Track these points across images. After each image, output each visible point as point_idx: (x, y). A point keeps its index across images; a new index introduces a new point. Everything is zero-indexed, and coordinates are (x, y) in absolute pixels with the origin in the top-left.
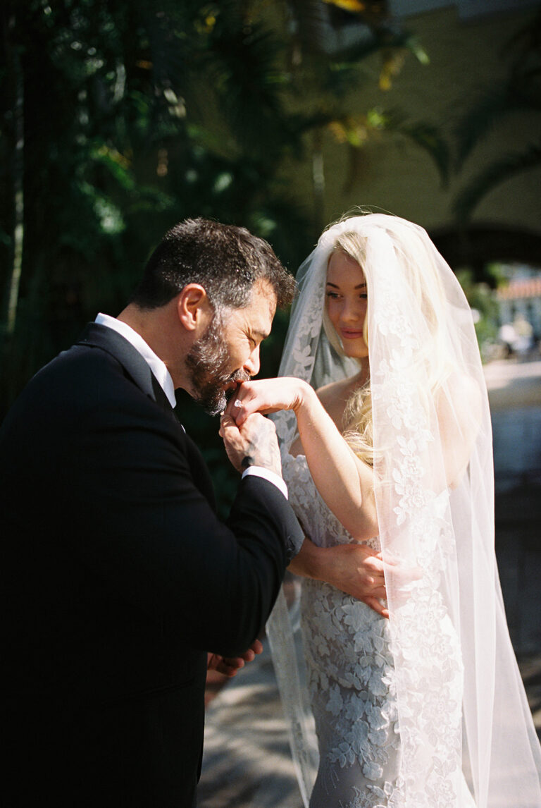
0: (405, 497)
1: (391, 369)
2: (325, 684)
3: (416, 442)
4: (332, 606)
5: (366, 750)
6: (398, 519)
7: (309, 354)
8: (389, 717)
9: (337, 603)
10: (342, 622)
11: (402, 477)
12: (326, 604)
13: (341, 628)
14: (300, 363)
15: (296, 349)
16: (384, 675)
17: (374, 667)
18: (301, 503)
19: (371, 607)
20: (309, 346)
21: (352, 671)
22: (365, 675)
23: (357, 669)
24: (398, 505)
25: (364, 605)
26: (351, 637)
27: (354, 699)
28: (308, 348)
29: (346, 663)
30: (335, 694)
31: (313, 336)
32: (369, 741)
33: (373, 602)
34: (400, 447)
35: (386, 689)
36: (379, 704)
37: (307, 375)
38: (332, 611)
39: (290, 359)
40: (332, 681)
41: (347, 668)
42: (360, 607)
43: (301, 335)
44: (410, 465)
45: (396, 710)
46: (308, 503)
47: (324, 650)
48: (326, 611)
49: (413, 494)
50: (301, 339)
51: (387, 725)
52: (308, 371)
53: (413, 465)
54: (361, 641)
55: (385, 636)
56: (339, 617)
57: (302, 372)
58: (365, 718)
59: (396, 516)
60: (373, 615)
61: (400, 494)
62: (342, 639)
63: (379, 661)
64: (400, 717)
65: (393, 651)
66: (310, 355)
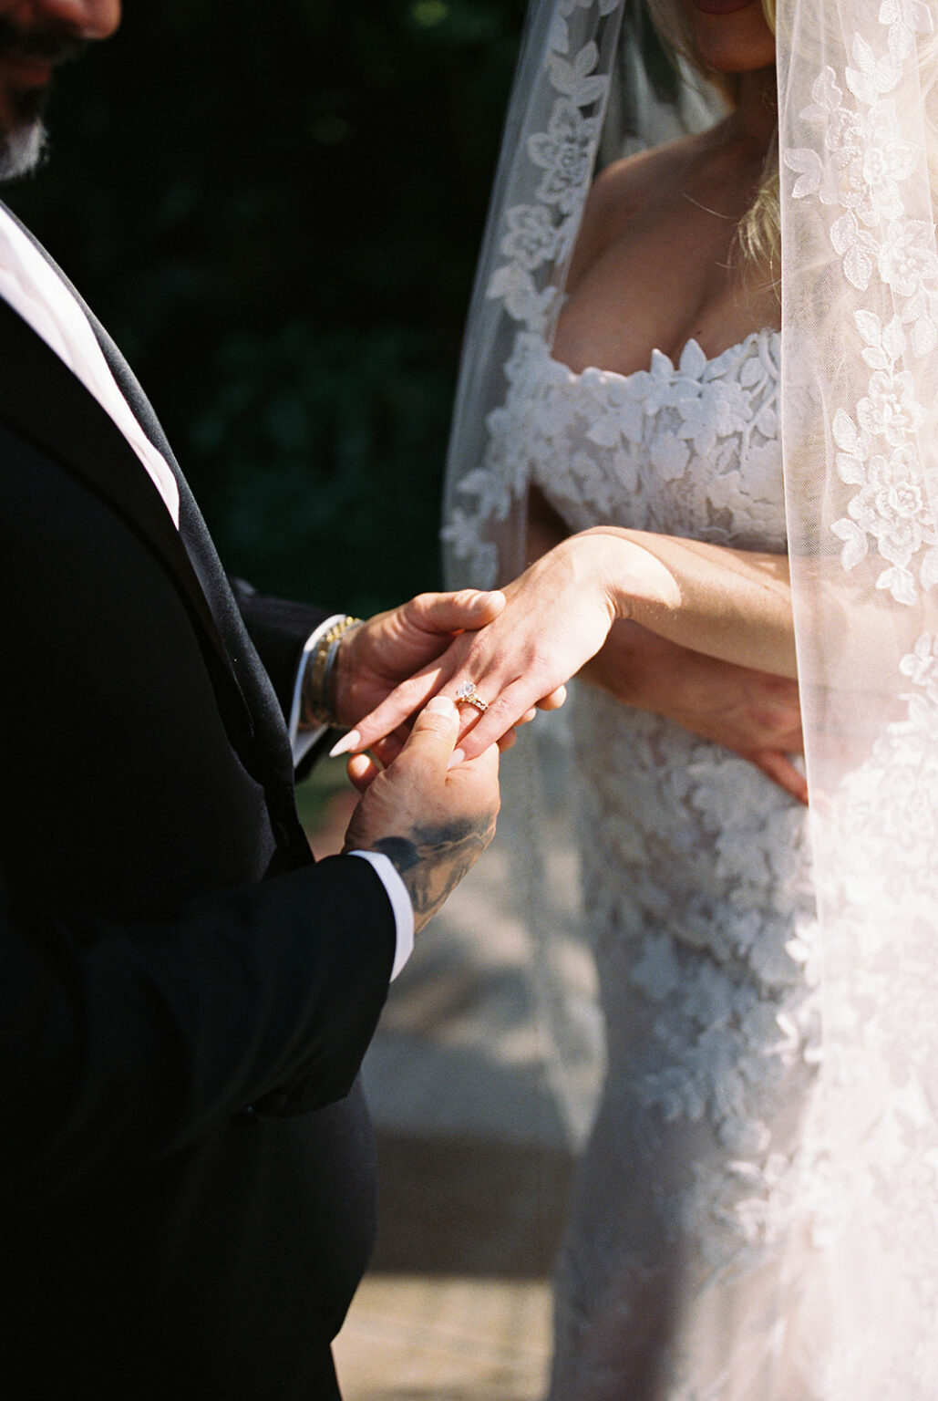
0: (866, 493)
1: (849, 100)
2: (632, 919)
3: (908, 327)
4: (660, 761)
5: (731, 1092)
6: (846, 553)
7: (592, 66)
8: (799, 1028)
9: (676, 757)
10: (687, 801)
11: (858, 434)
12: (646, 754)
13: (683, 814)
14: (567, 96)
15: (556, 53)
16: (794, 936)
17: (768, 913)
18: (589, 497)
19: (772, 776)
20: (592, 45)
21: (707, 913)
22: (743, 929)
23: (720, 913)
24: (845, 514)
25: (751, 770)
26: (708, 840)
27: (706, 972)
28: (590, 52)
29: (691, 893)
30: (658, 951)
31: (605, 11)
32: (742, 1074)
33: (776, 763)
34: (864, 345)
35: (797, 968)
36: (775, 996)
37: (590, 132)
38: (662, 772)
39: (537, 86)
40: (650, 920)
41: (696, 903)
42: (736, 772)
43: (569, 11)
44: (884, 397)
45: (816, 1014)
46: (611, 499)
47: (633, 849)
48: (643, 767)
49: (892, 481)
50: (569, 20)
51: (793, 1043)
52: (590, 121)
53: (893, 397)
54: (736, 853)
55: (803, 849)
56: (678, 788)
57: (573, 125)
58: (736, 1022)
59: (840, 544)
60: (772, 794)
61: (851, 481)
62: (685, 840)
63: (783, 902)
64: (826, 1026)
65: (822, 885)
66: (594, 73)
